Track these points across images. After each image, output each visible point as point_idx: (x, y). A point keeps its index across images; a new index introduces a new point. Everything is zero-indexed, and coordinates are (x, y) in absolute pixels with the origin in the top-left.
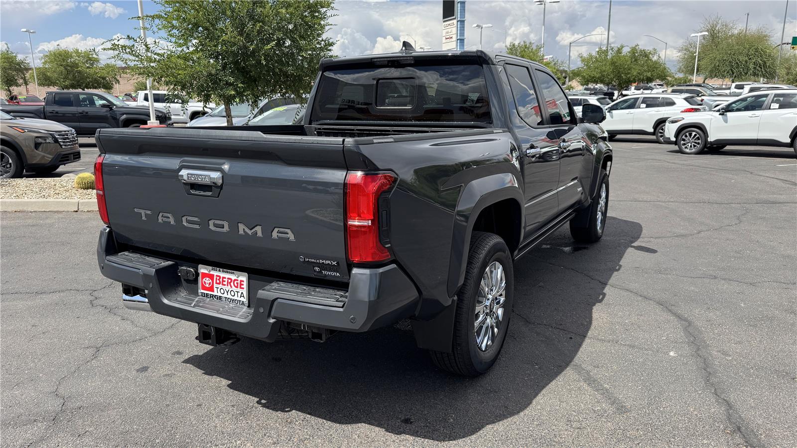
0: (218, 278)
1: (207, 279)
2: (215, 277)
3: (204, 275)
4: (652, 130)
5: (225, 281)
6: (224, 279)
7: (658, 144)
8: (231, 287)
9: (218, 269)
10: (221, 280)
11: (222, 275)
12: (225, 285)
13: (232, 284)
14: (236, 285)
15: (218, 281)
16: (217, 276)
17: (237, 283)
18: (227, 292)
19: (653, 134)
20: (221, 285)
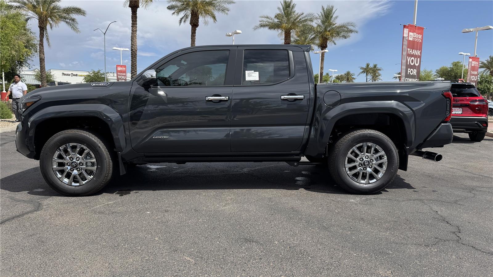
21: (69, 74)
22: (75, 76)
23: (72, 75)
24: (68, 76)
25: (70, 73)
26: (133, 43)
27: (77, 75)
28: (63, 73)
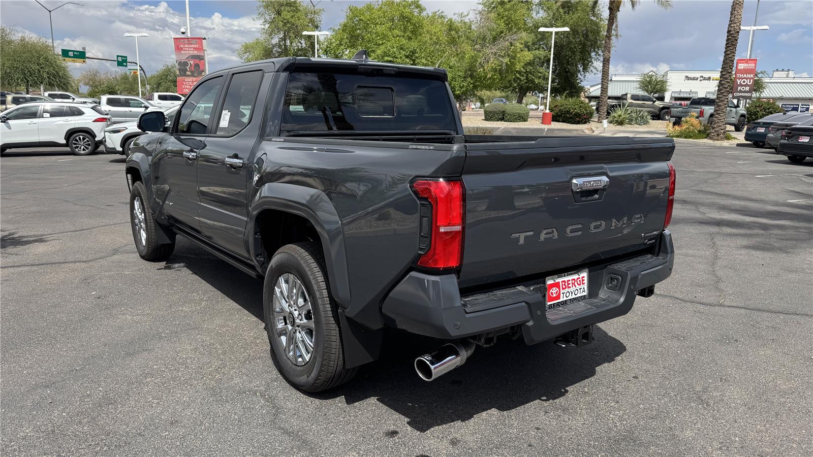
0: (564, 283)
1: (554, 288)
2: (561, 284)
3: (552, 286)
4: (64, 142)
5: (570, 284)
6: (569, 282)
7: (72, 156)
8: (575, 286)
9: (563, 274)
10: (566, 284)
11: (566, 279)
12: (570, 287)
13: (576, 284)
14: (579, 283)
15: (564, 287)
16: (562, 282)
17: (580, 281)
18: (572, 293)
19: (67, 145)
20: (567, 289)
21: (697, 77)
22: (707, 79)
23: (702, 79)
24: (693, 81)
25: (697, 75)
26: (733, 19)
27: (709, 79)
28: (687, 77)
